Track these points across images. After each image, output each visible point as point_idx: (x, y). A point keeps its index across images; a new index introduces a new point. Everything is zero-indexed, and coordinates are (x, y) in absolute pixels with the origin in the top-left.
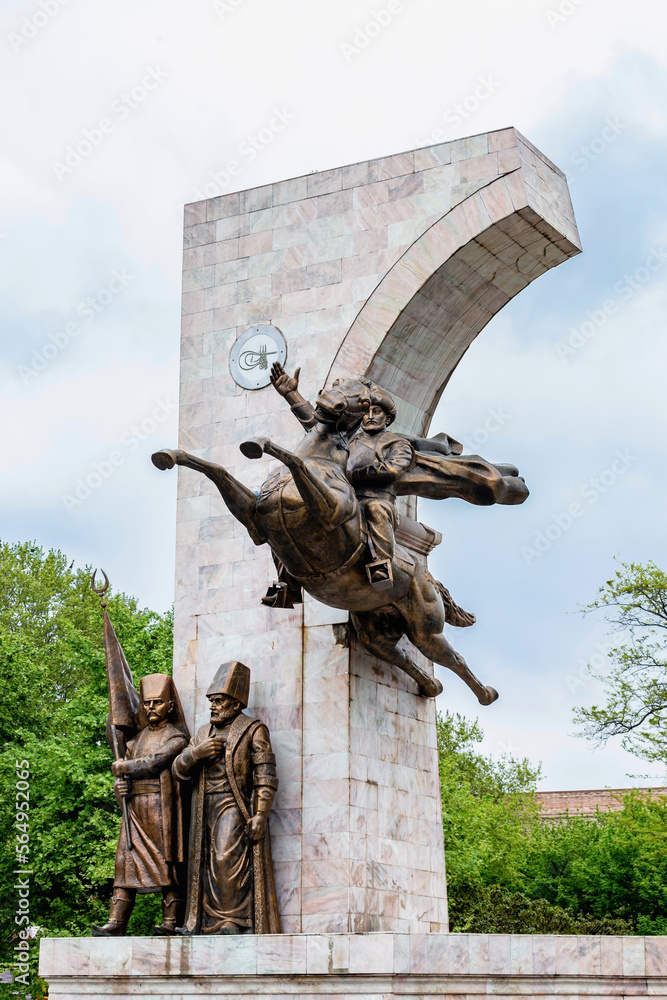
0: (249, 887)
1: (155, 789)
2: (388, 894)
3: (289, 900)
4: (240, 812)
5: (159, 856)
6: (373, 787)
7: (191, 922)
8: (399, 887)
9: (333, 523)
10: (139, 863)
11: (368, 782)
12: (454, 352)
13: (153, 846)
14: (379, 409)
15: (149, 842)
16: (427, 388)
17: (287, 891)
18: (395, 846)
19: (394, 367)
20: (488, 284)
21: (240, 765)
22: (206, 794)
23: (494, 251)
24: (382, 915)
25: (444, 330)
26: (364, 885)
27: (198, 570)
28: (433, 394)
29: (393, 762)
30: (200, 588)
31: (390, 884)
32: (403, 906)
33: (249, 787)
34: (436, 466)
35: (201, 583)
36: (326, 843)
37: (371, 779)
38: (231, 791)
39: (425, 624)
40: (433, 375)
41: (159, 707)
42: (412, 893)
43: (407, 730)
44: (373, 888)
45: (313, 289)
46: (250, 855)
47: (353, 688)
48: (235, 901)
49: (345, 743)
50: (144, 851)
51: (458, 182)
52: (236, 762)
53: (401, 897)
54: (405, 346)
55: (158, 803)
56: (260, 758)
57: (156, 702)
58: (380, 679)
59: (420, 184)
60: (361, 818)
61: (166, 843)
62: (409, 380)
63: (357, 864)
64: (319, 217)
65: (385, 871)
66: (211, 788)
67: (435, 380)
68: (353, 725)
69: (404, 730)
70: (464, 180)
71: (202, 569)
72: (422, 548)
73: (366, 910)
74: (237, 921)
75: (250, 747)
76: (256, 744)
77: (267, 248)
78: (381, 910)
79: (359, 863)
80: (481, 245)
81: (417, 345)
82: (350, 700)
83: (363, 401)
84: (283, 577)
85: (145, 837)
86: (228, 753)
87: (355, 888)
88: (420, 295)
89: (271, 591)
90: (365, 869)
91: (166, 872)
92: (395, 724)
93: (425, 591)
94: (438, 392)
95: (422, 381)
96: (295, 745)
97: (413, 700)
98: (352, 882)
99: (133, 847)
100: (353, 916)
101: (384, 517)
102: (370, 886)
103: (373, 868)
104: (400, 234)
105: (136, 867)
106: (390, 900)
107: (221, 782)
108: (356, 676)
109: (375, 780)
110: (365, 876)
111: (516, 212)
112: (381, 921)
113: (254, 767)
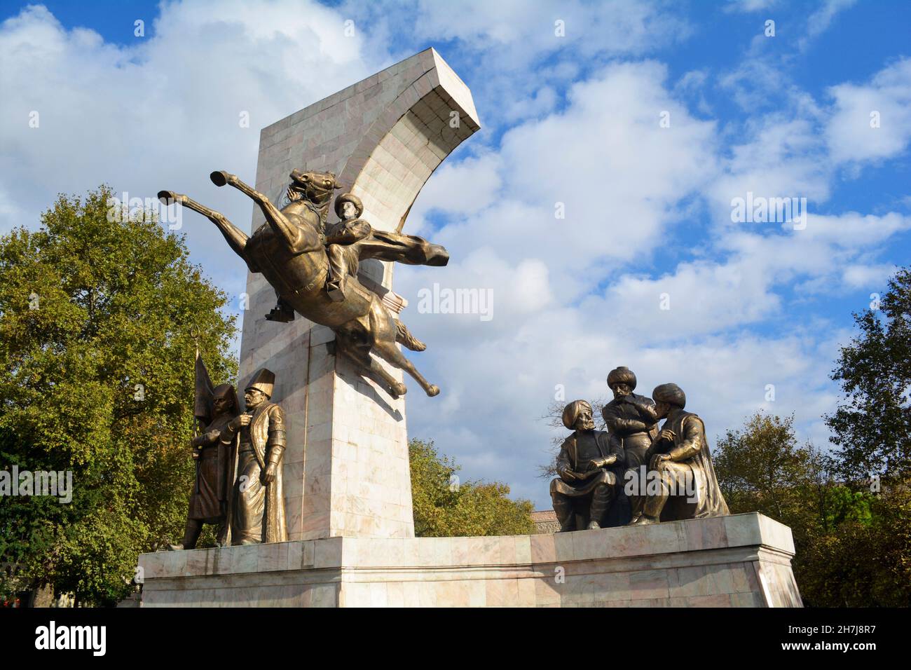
1: (215, 454)
2: (365, 518)
3: (295, 523)
4: (259, 463)
5: (215, 498)
6: (353, 446)
7: (226, 538)
8: (374, 514)
9: (296, 246)
10: (203, 503)
11: (349, 443)
13: (211, 491)
14: (350, 203)
15: (209, 488)
16: (396, 214)
17: (294, 516)
18: (372, 487)
19: (369, 195)
20: (426, 147)
21: (261, 432)
22: (239, 452)
23: (426, 121)
24: (360, 531)
25: (402, 176)
26: (345, 510)
27: (254, 322)
28: (400, 218)
29: (371, 433)
30: (255, 333)
31: (367, 511)
32: (378, 526)
35: (256, 330)
36: (318, 483)
37: (350, 441)
38: (253, 451)
40: (398, 206)
41: (221, 404)
42: (386, 518)
44: (353, 513)
46: (265, 492)
48: (253, 523)
50: (206, 495)
51: (401, 82)
52: (258, 430)
53: (376, 520)
55: (215, 463)
56: (274, 427)
57: (220, 400)
59: (381, 88)
60: (343, 467)
61: (219, 488)
62: (382, 205)
63: (338, 497)
64: (328, 118)
65: (363, 503)
66: (243, 449)
67: (400, 209)
70: (405, 80)
71: (256, 322)
73: (346, 526)
74: (254, 537)
75: (269, 421)
76: (272, 419)
77: (300, 140)
79: (341, 496)
80: (416, 116)
81: (384, 183)
83: (326, 181)
84: (279, 303)
85: (207, 485)
86: (253, 424)
87: (336, 512)
89: (273, 311)
90: (345, 500)
91: (218, 508)
94: (403, 218)
95: (391, 208)
96: (302, 421)
98: (334, 508)
99: (199, 492)
100: (334, 531)
102: (349, 511)
103: (353, 500)
105: (201, 505)
106: (367, 522)
107: (248, 445)
108: (341, 374)
109: (355, 442)
110: (345, 505)
111: (434, 90)
112: (359, 535)
113: (270, 434)
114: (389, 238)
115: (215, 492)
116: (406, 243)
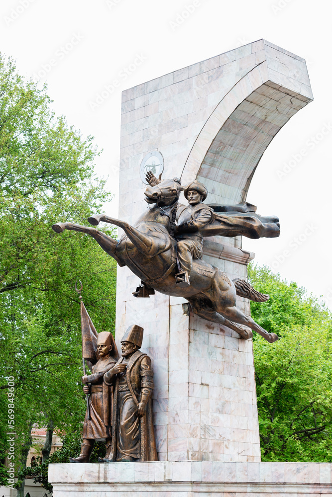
0: (138, 439)
1: (100, 390)
2: (216, 441)
3: (162, 445)
4: (133, 401)
5: (102, 423)
6: (205, 387)
7: (111, 456)
8: (223, 438)
9: (151, 254)
10: (93, 427)
11: (202, 384)
12: (254, 158)
13: (99, 418)
14: (195, 192)
15: (98, 416)
16: (241, 178)
17: (161, 440)
18: (221, 417)
19: (216, 169)
20: (264, 121)
21: (134, 377)
22: (118, 392)
23: (261, 104)
24: (211, 452)
25: (244, 146)
26: (199, 437)
27: (126, 278)
28: (245, 180)
29: (221, 373)
30: (127, 287)
31: (217, 437)
32: (227, 447)
33: (139, 389)
34: (225, 220)
35: (127, 285)
36: (178, 416)
37: (204, 382)
38: (129, 390)
39: (221, 303)
40: (243, 171)
41: (104, 349)
42: (234, 441)
43: (231, 357)
44: (205, 438)
45: (176, 131)
46: (139, 422)
47: (192, 336)
48: (131, 445)
49: (186, 364)
50: (95, 421)
51: (238, 70)
52: (132, 376)
53: (226, 443)
54: (220, 158)
55: (102, 396)
56: (144, 373)
57: (102, 346)
58: (211, 331)
59: (222, 72)
60: (197, 403)
61: (105, 416)
62: (227, 174)
63: (193, 426)
64: (179, 93)
65: (214, 430)
66: (120, 389)
67: (245, 173)
68: (192, 355)
69: (229, 357)
70: (241, 69)
71: (128, 277)
72: (242, 261)
73: (200, 449)
74: (132, 455)
75: (140, 368)
76: (142, 366)
77: (156, 111)
78: (210, 450)
79: (195, 426)
80: (251, 102)
81: (228, 156)
82: (189, 342)
83: (172, 191)
84: (142, 283)
85: (96, 413)
86: (128, 371)
87: (192, 438)
88: (222, 131)
89: (138, 289)
90: (199, 429)
91: (105, 431)
92: (222, 354)
93: (220, 286)
94: (248, 179)
95: (236, 174)
96: (166, 366)
97: (236, 341)
98: (189, 435)
99: (90, 419)
100: (190, 453)
101: (185, 249)
102: (202, 437)
103: (205, 428)
104: (213, 100)
105: (92, 429)
106: (218, 445)
107: (125, 386)
108: (194, 330)
109: (207, 383)
110: (199, 432)
111: (264, 84)
112: (210, 455)
113: (141, 378)
114: (228, 222)
115: (103, 419)
116: (242, 225)
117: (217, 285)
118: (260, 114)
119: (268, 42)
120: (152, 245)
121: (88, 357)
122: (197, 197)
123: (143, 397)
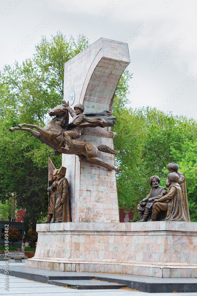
2: (95, 214)
3: (73, 216)
4: (60, 198)
5: (53, 207)
6: (89, 192)
8: (99, 213)
9: (49, 138)
11: (87, 190)
12: (112, 90)
14: (78, 109)
16: (107, 99)
17: (73, 214)
18: (97, 204)
19: (93, 97)
20: (111, 74)
21: (60, 188)
22: (55, 195)
23: (106, 67)
24: (92, 219)
25: (105, 86)
26: (85, 212)
29: (98, 186)
31: (95, 212)
32: (100, 217)
33: (62, 193)
34: (89, 121)
36: (77, 204)
37: (88, 189)
38: (58, 194)
39: (88, 156)
40: (108, 96)
42: (104, 214)
43: (103, 178)
44: (89, 213)
46: (62, 207)
47: (82, 171)
48: (59, 216)
49: (79, 182)
50: (51, 206)
52: (59, 188)
53: (100, 215)
54: (94, 92)
56: (64, 186)
57: (54, 175)
58: (92, 168)
59: (91, 54)
60: (84, 199)
62: (99, 99)
63: (82, 208)
65: (94, 209)
67: (109, 97)
68: (81, 178)
69: (102, 178)
70: (96, 52)
72: (110, 136)
73: (86, 217)
74: (60, 220)
75: (63, 184)
77: (73, 72)
78: (91, 218)
79: (83, 208)
80: (100, 67)
81: (98, 91)
82: (80, 173)
83: (61, 110)
86: (58, 186)
87: (82, 213)
88: (91, 80)
90: (85, 209)
92: (98, 177)
93: (88, 149)
94: (111, 100)
95: (104, 98)
97: (106, 172)
98: (80, 212)
100: (80, 219)
101: (66, 135)
102: (87, 212)
103: (89, 209)
104: (88, 66)
105: (50, 210)
106: (96, 216)
107: (57, 192)
108: (83, 168)
109: (90, 190)
110: (85, 211)
111: (102, 58)
112: (91, 220)
113: (63, 188)
114: (90, 121)
116: (96, 122)
117: (86, 149)
118: (108, 71)
119: (105, 39)
120: (49, 134)
121: (50, 180)
122: (79, 111)
123: (63, 196)
